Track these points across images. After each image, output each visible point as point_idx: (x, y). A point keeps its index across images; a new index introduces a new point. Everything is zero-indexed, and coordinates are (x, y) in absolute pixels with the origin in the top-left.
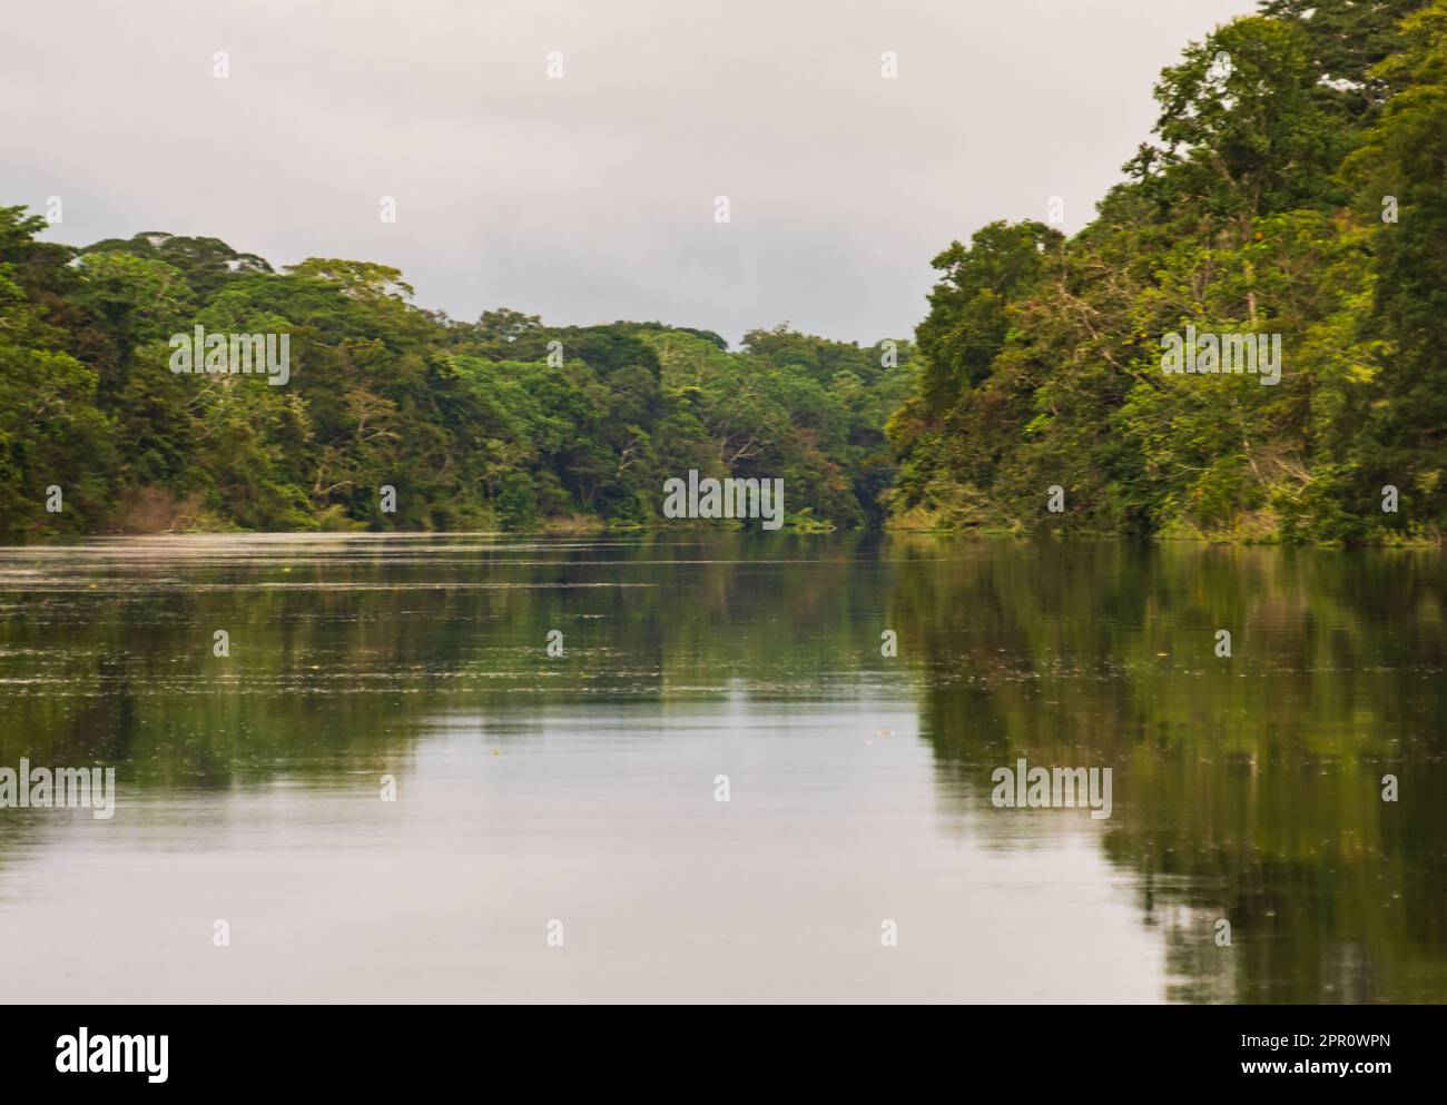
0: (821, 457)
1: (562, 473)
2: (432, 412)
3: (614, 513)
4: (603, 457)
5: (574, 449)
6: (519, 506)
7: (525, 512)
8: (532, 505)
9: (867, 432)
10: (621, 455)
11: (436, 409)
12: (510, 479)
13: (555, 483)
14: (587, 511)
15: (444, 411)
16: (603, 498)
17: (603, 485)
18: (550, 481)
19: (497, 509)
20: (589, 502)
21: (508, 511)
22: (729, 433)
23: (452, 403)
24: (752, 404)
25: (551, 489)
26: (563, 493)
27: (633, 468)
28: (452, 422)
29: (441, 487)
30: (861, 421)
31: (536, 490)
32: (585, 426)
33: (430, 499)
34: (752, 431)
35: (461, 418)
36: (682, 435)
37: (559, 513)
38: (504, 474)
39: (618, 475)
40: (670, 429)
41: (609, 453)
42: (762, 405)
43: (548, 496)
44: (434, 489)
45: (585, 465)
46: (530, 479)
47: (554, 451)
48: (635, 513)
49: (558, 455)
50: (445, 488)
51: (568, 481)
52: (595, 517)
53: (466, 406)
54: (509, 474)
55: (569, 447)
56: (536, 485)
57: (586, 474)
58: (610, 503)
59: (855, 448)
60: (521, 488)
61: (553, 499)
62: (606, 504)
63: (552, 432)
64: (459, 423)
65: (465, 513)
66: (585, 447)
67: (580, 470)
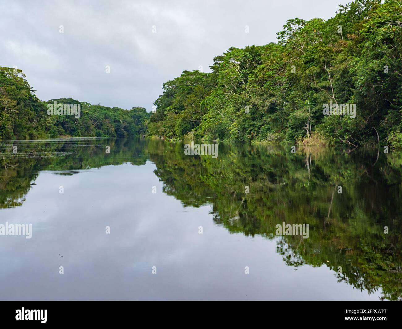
0: (110, 125)
1: (63, 126)
2: (31, 108)
3: (74, 134)
4: (71, 123)
5: (65, 122)
6: (54, 133)
7: (55, 134)
8: (57, 133)
9: (117, 120)
10: (75, 123)
11: (32, 107)
12: (52, 127)
13: (62, 128)
14: (68, 134)
15: (34, 108)
16: (71, 131)
17: (71, 129)
18: (61, 128)
19: (49, 133)
20: (68, 132)
21: (52, 134)
22: (94, 120)
23: (36, 106)
24: (98, 115)
25: (61, 129)
26: (63, 130)
27: (77, 125)
28: (36, 110)
29: (32, 127)
30: (116, 119)
31: (58, 129)
32: (68, 117)
33: (28, 130)
34: (98, 120)
35: (39, 110)
36: (86, 120)
37: (62, 134)
38: (51, 126)
39: (74, 127)
40: (84, 119)
41: (73, 122)
42: (99, 115)
43: (60, 131)
44: (30, 127)
45: (68, 125)
46: (56, 127)
47: (61, 122)
48: (78, 134)
49: (62, 122)
50: (33, 127)
51: (64, 128)
52: (70, 135)
53: (40, 107)
54: (52, 126)
55: (64, 121)
56: (58, 128)
57: (68, 127)
58: (73, 132)
59: (115, 123)
60: (54, 129)
61: (61, 132)
62: (72, 133)
63: (61, 118)
64: (38, 111)
65: (39, 134)
66: (68, 121)
67: (67, 126)
